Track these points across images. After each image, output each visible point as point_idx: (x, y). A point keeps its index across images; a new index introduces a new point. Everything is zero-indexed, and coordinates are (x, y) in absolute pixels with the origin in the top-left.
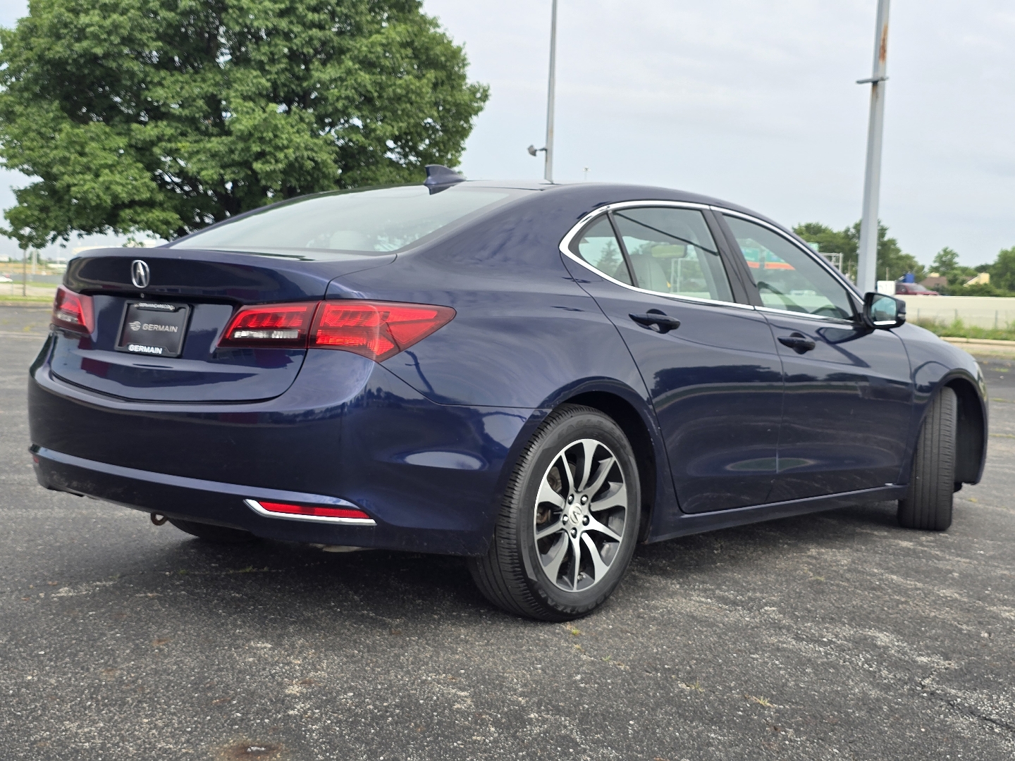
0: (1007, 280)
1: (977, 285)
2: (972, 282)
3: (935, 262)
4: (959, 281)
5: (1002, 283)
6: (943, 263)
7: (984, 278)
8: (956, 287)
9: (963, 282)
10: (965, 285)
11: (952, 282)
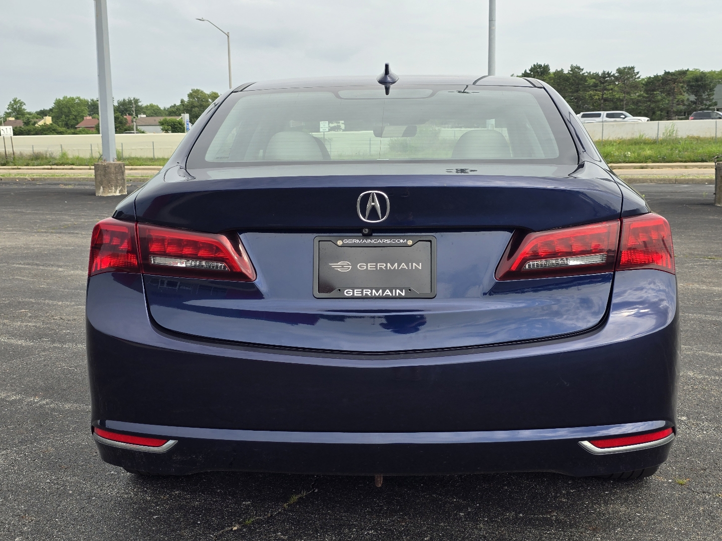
0: (63, 121)
1: (45, 125)
2: (41, 123)
3: (8, 109)
4: (33, 122)
5: (60, 123)
6: (14, 110)
7: (48, 120)
8: (30, 127)
9: (35, 123)
10: (37, 125)
11: (27, 123)
